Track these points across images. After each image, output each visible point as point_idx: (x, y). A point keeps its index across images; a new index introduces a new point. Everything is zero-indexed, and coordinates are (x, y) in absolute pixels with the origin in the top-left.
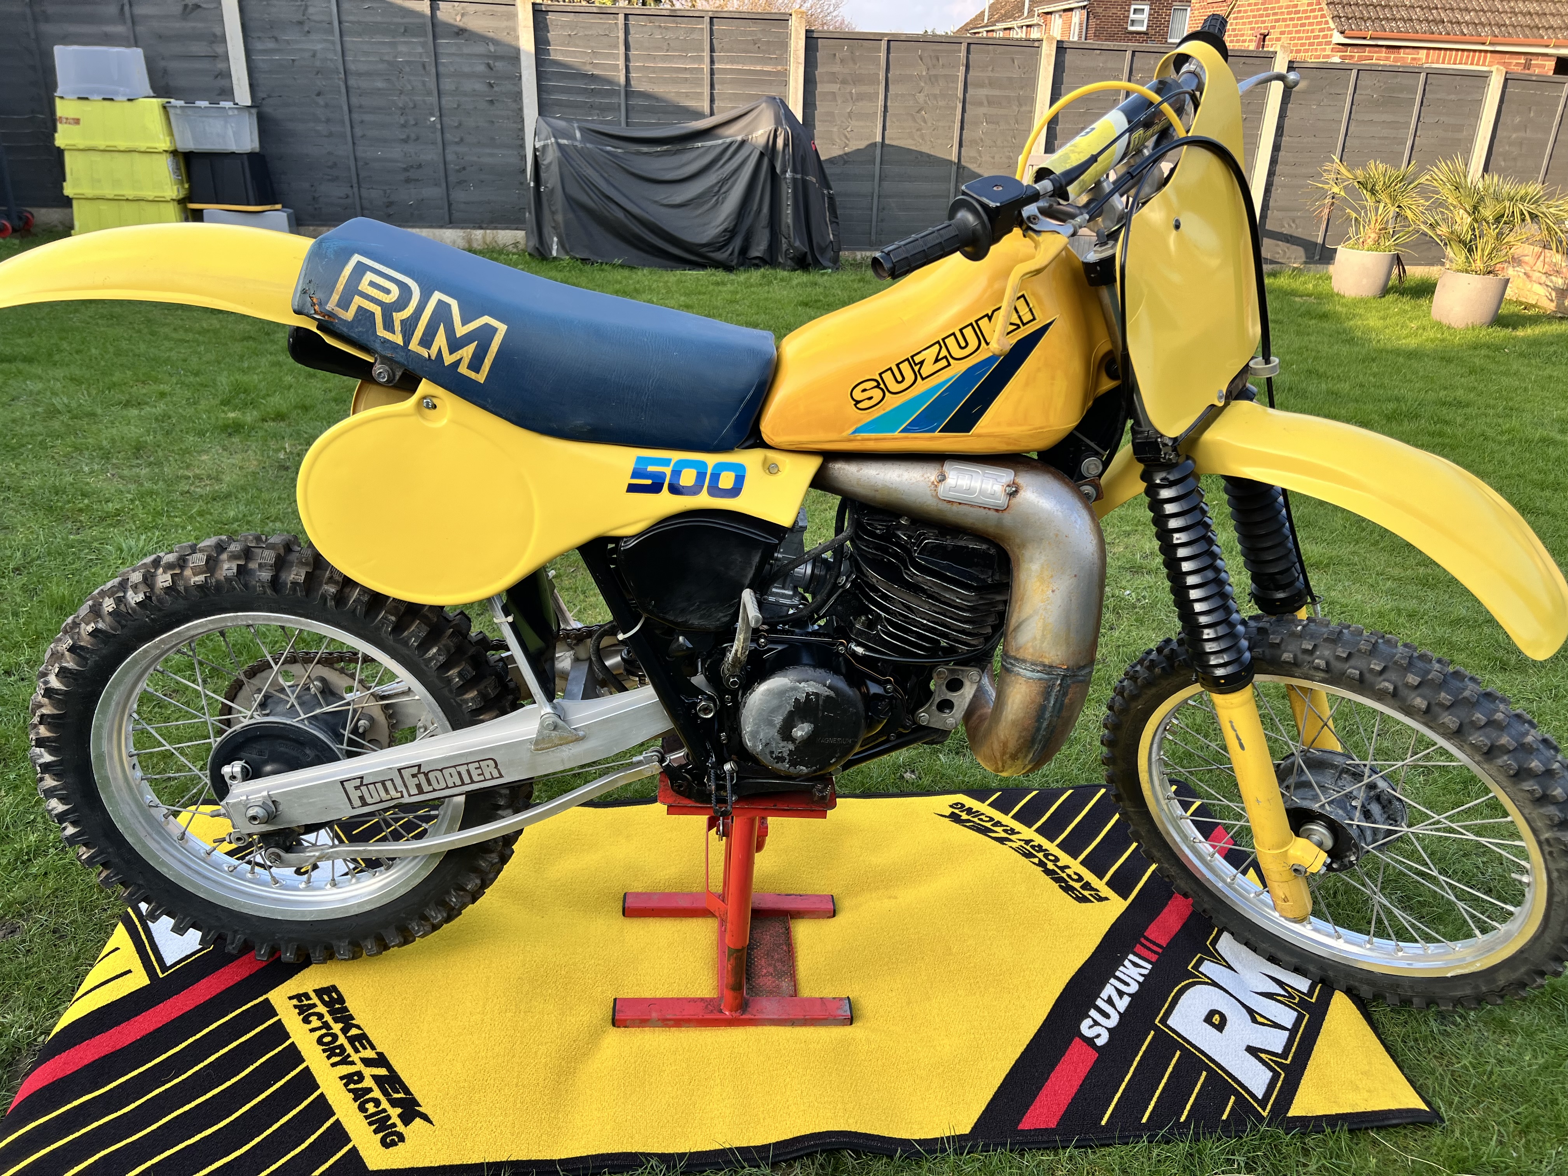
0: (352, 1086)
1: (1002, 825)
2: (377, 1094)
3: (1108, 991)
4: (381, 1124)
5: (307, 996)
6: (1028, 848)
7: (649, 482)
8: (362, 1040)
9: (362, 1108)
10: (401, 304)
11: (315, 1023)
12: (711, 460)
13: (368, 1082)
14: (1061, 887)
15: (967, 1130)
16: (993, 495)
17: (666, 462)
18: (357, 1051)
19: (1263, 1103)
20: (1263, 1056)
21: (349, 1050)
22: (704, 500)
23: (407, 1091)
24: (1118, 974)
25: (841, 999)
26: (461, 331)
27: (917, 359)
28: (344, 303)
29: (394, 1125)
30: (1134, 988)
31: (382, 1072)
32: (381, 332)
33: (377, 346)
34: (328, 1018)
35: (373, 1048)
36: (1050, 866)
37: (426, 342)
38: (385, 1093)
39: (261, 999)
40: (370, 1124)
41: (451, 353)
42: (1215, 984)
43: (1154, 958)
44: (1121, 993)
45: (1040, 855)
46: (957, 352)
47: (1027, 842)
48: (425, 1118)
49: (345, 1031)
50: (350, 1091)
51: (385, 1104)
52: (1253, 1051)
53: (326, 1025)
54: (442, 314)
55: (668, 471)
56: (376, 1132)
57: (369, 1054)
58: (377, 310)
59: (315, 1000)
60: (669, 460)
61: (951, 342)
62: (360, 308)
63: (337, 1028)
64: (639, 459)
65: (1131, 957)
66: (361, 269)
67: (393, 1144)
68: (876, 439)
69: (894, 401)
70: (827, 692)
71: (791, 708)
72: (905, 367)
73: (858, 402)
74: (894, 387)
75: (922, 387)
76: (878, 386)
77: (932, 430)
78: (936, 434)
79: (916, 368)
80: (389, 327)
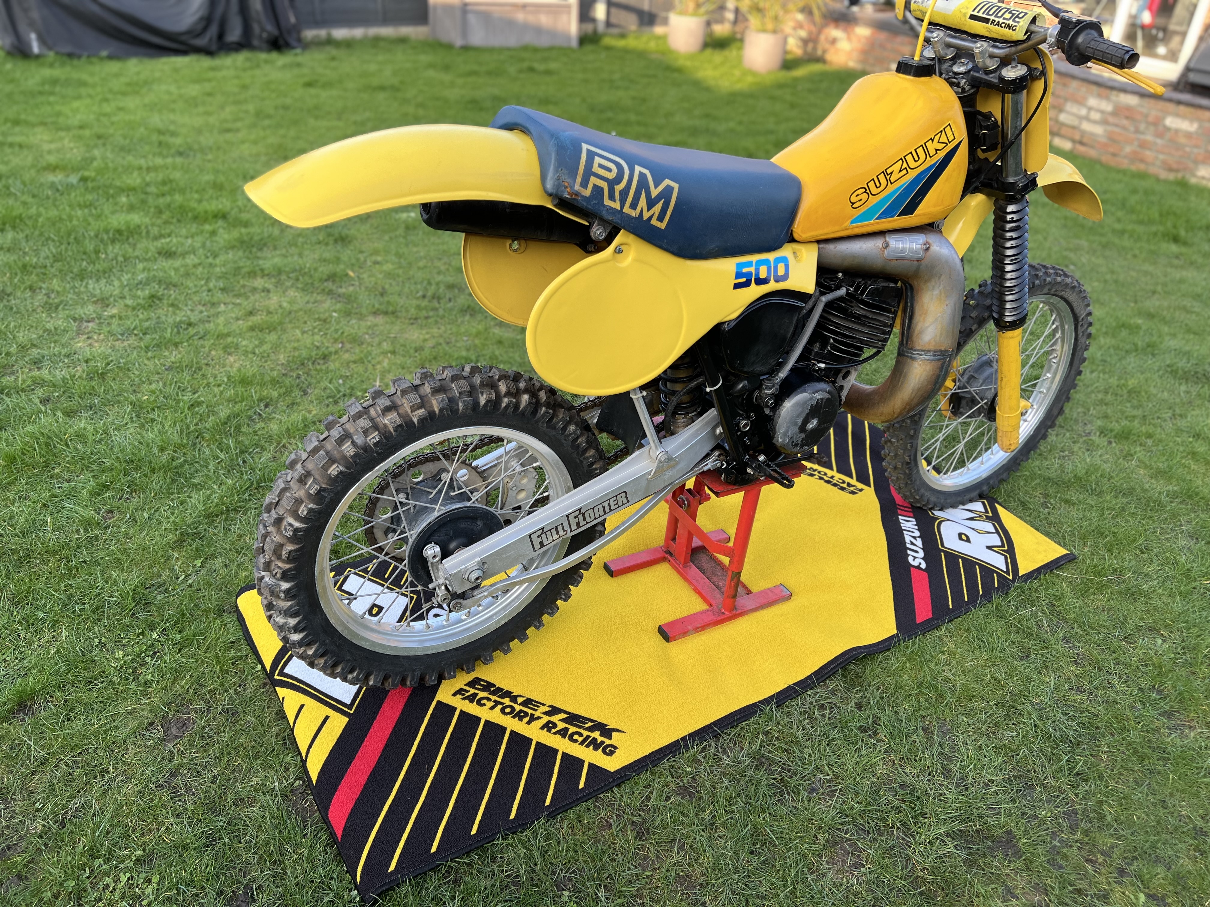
0: (553, 731)
2: (573, 729)
3: (907, 538)
4: (594, 744)
5: (464, 690)
7: (744, 280)
8: (531, 703)
9: (573, 741)
10: (618, 179)
11: (488, 704)
12: (771, 256)
13: (561, 725)
15: (895, 632)
16: (917, 252)
17: (750, 264)
18: (534, 710)
19: (1007, 572)
20: (995, 549)
21: (529, 711)
22: (772, 286)
23: (590, 720)
24: (903, 528)
25: (778, 586)
26: (654, 193)
27: (889, 171)
28: (584, 184)
29: (603, 742)
30: (917, 533)
31: (563, 716)
32: (608, 202)
33: (605, 214)
34: (494, 698)
35: (543, 705)
37: (634, 205)
38: (579, 727)
39: (435, 703)
40: (587, 747)
41: (648, 211)
42: (948, 520)
44: (914, 538)
45: (817, 473)
46: (912, 164)
48: (619, 730)
49: (514, 701)
50: (555, 733)
51: (585, 733)
52: (990, 548)
53: (498, 703)
54: (643, 183)
55: (752, 269)
56: (595, 750)
57: (544, 709)
58: (604, 185)
59: (473, 690)
60: (752, 262)
61: (909, 158)
62: (594, 186)
63: (507, 701)
64: (739, 265)
65: (902, 517)
67: (613, 752)
68: (861, 226)
69: (873, 200)
70: (827, 396)
71: (807, 411)
72: (882, 177)
73: (853, 204)
74: (874, 190)
75: (891, 188)
76: (865, 192)
77: (893, 216)
78: (895, 218)
79: (888, 177)
80: (612, 197)
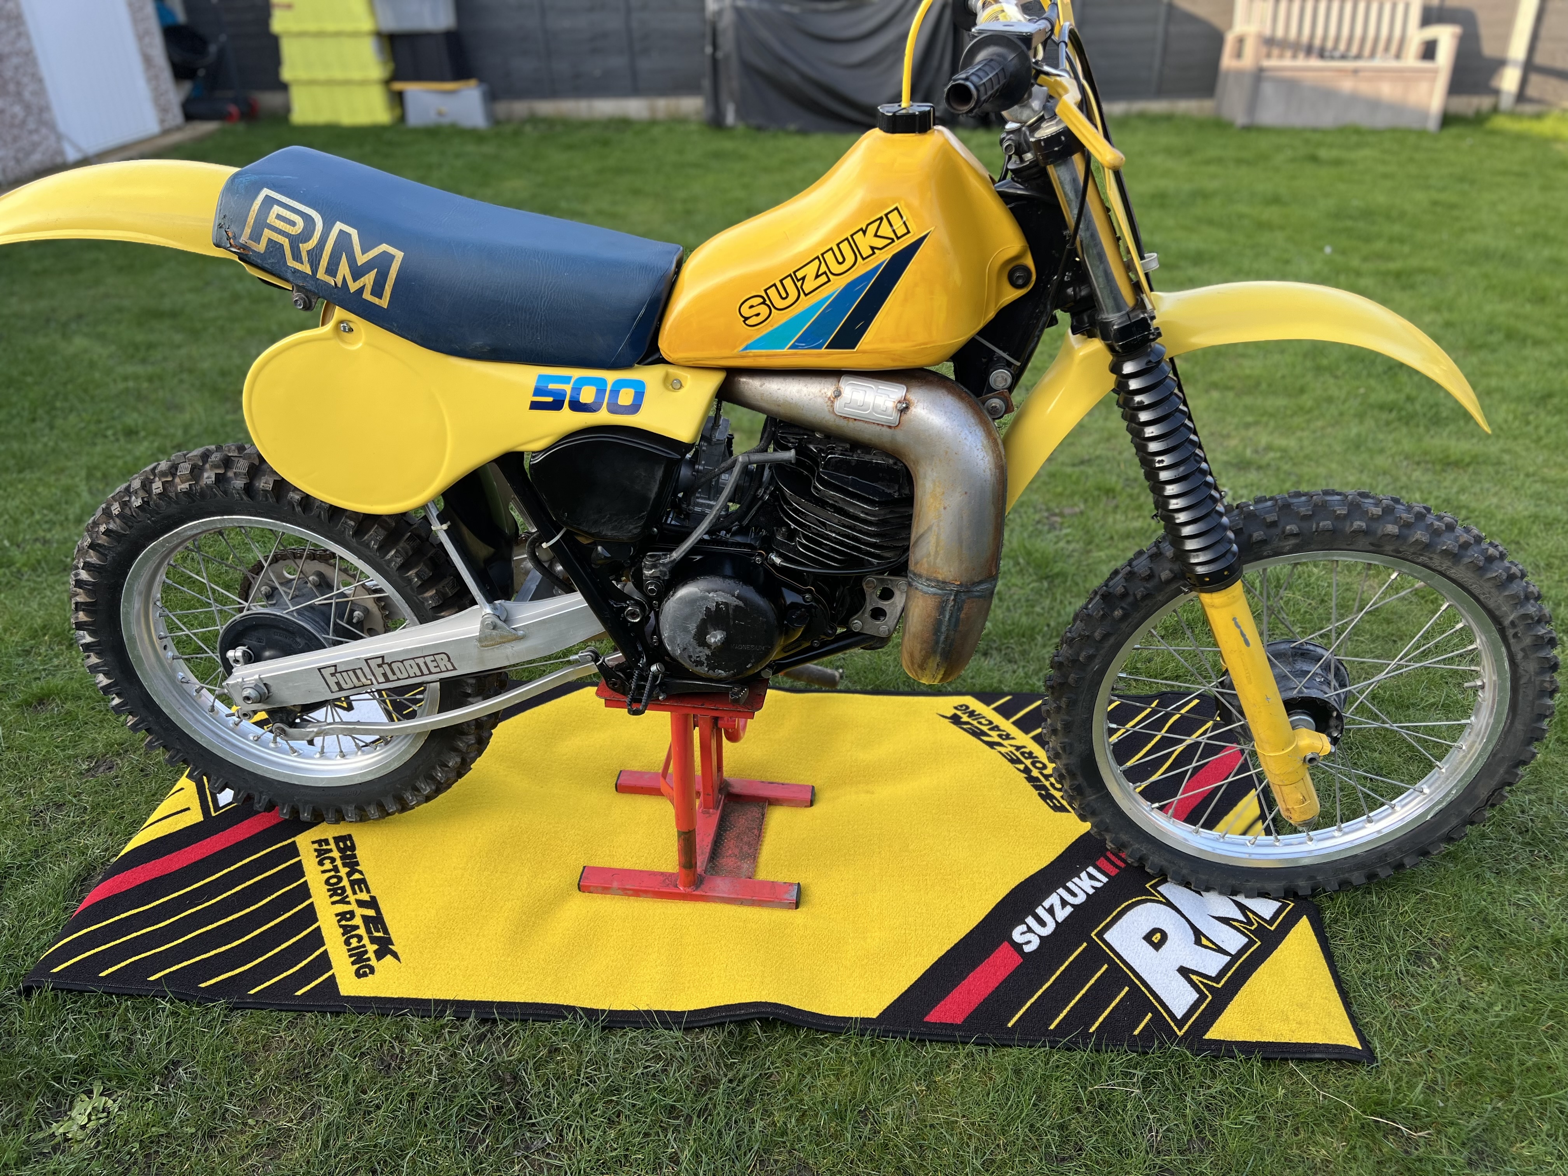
0: (343, 923)
1: (999, 730)
2: (362, 931)
3: (1053, 900)
4: (359, 957)
5: (326, 842)
6: (1018, 754)
7: (550, 399)
8: (361, 884)
9: (347, 942)
10: (306, 235)
11: (328, 865)
12: (611, 377)
13: (358, 921)
14: (1040, 795)
15: (874, 1015)
16: (884, 412)
17: (566, 380)
18: (355, 893)
19: (1180, 1023)
20: (1194, 977)
21: (349, 891)
22: (604, 417)
23: (386, 931)
24: (1069, 884)
25: (791, 884)
26: (362, 259)
27: (799, 275)
28: (256, 236)
29: (369, 959)
30: (1081, 898)
31: (371, 913)
32: (291, 263)
33: (289, 276)
34: (339, 863)
35: (368, 891)
36: (1035, 773)
37: (332, 270)
38: (369, 931)
39: (289, 841)
40: (351, 956)
41: (355, 281)
42: (1169, 904)
43: (1114, 872)
44: (1064, 903)
45: (1028, 762)
46: (836, 268)
47: (1018, 748)
48: (395, 955)
49: (349, 875)
50: (341, 926)
51: (366, 941)
52: (1184, 972)
53: (336, 869)
54: (343, 243)
55: (568, 388)
56: (353, 963)
57: (364, 896)
58: (285, 242)
59: (332, 846)
60: (570, 378)
61: (830, 258)
62: (270, 240)
63: (343, 871)
64: (541, 377)
65: (1091, 870)
66: (269, 202)
67: (365, 975)
68: (767, 356)
69: (779, 319)
70: (736, 602)
71: (701, 616)
72: (788, 282)
73: (746, 319)
74: (780, 303)
75: (805, 303)
76: (764, 303)
77: (819, 347)
78: (823, 350)
79: (799, 284)
80: (297, 257)
